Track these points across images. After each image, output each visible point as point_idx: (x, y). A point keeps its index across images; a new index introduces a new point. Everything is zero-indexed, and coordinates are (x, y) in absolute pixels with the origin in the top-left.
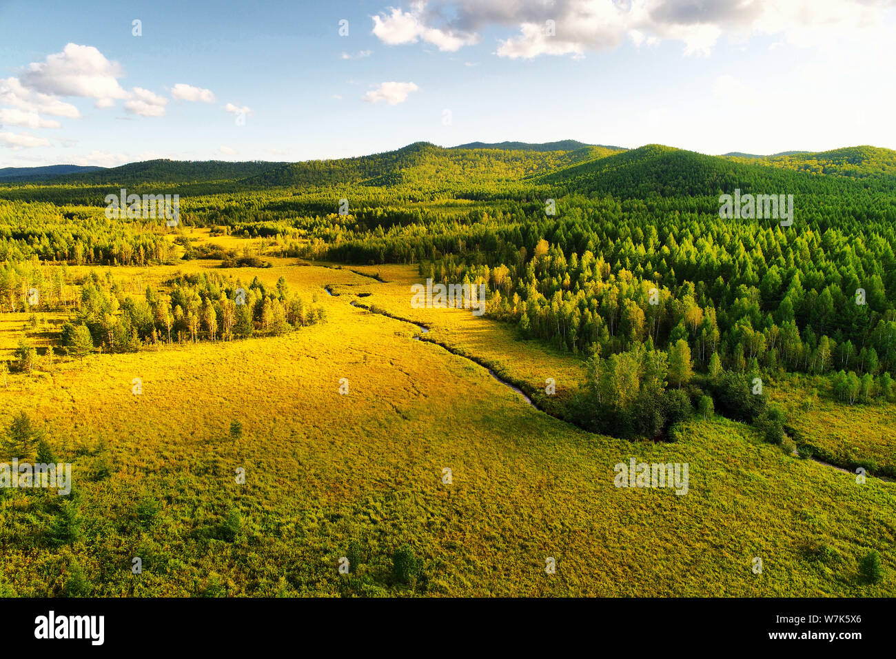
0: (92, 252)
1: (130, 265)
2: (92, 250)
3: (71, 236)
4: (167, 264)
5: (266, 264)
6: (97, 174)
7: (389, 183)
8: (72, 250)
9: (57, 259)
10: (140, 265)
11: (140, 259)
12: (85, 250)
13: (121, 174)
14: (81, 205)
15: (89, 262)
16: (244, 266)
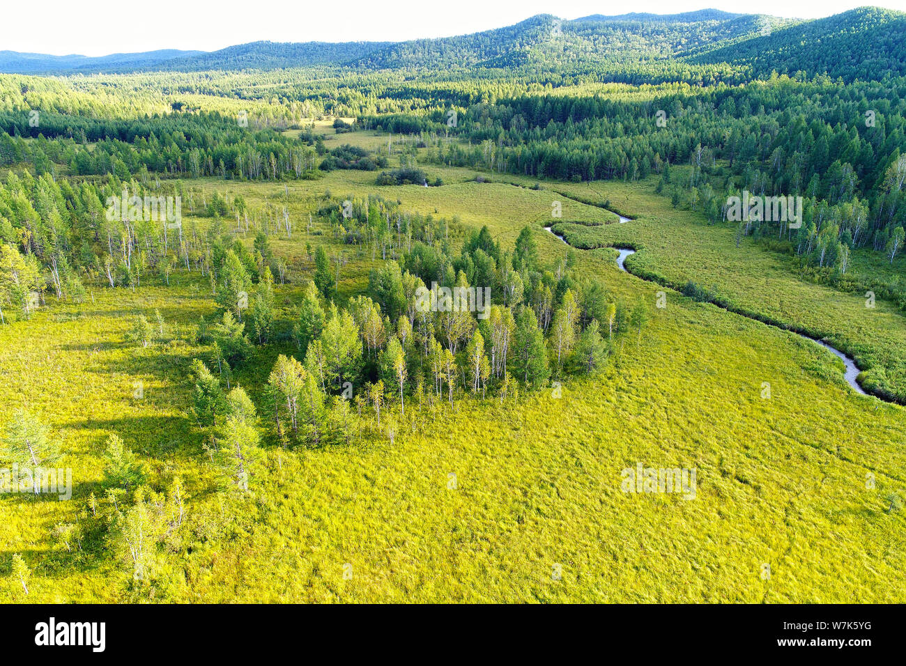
0: (210, 160)
1: (260, 179)
2: (211, 158)
3: (183, 135)
4: (304, 178)
5: (433, 181)
6: (200, 58)
7: (511, 64)
8: (186, 159)
9: (169, 170)
10: (271, 180)
11: (272, 171)
12: (203, 158)
13: (223, 58)
14: (187, 93)
15: (208, 174)
16: (406, 183)
